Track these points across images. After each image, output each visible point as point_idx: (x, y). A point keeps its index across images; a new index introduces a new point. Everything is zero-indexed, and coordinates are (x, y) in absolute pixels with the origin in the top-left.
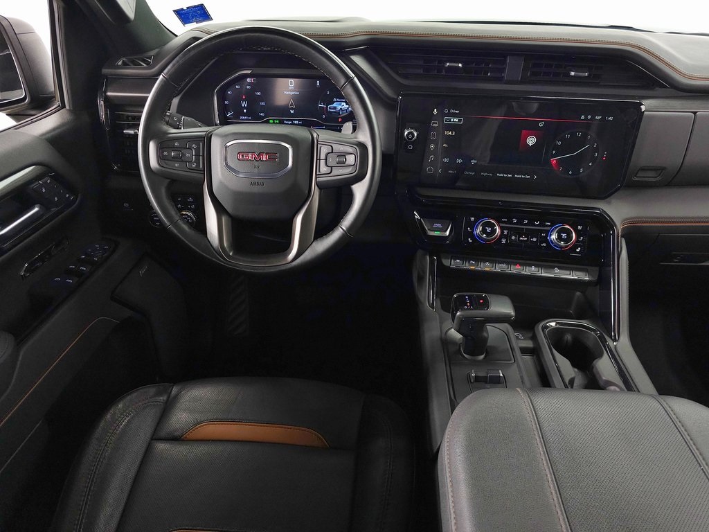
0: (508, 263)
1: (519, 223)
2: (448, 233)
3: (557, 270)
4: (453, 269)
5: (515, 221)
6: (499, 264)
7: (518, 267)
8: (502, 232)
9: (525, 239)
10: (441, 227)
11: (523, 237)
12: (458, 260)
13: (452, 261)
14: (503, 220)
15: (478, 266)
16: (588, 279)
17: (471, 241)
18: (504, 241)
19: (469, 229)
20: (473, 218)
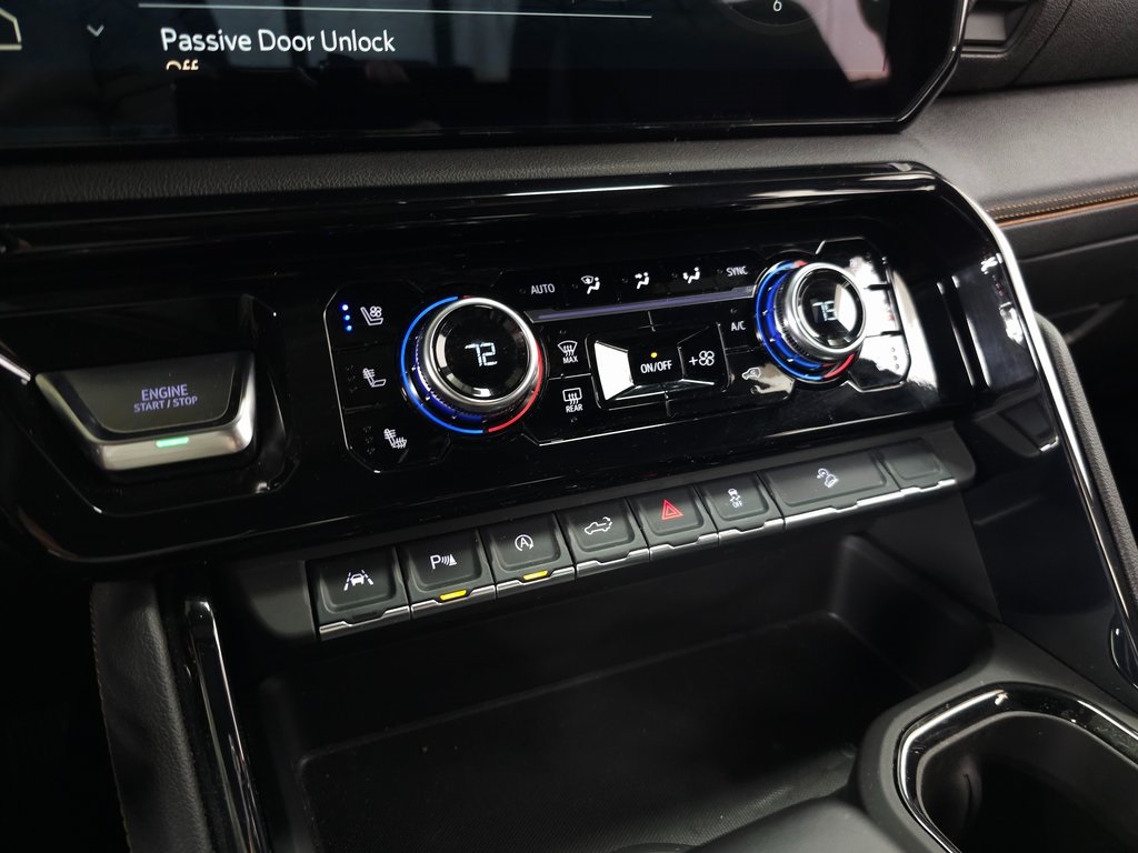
0: (623, 508)
1: (617, 288)
2: (245, 427)
3: (829, 479)
4: (341, 639)
5: (593, 284)
6: (583, 520)
7: (671, 514)
8: (550, 353)
9: (665, 365)
10: (194, 399)
11: (653, 361)
12: (356, 571)
13: (323, 590)
14: (534, 290)
15: (478, 572)
16: (952, 482)
17: (401, 443)
18: (573, 399)
19: (368, 374)
20: (376, 311)
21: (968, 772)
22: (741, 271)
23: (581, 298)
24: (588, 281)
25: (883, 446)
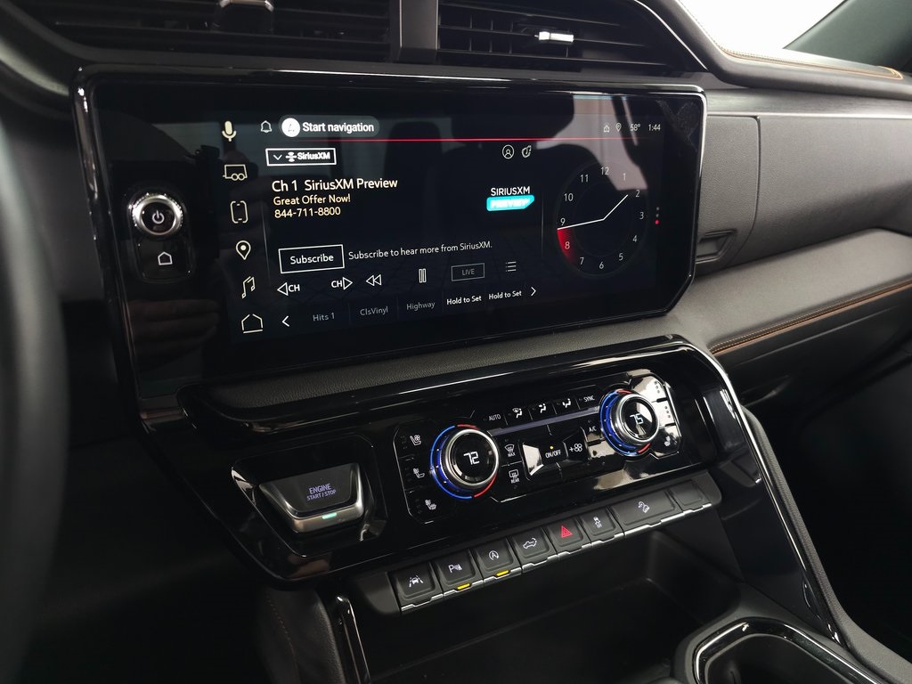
0: (541, 532)
1: (530, 414)
2: (359, 504)
3: (645, 508)
5: (519, 413)
6: (521, 542)
7: (567, 534)
8: (503, 452)
9: (557, 453)
10: (334, 491)
11: (551, 451)
12: (414, 576)
13: (399, 587)
14: (491, 418)
15: (474, 574)
16: (709, 505)
17: (433, 507)
18: (515, 476)
19: (416, 471)
20: (417, 437)
21: (732, 670)
22: (591, 398)
23: (514, 421)
24: (516, 411)
25: (671, 486)
